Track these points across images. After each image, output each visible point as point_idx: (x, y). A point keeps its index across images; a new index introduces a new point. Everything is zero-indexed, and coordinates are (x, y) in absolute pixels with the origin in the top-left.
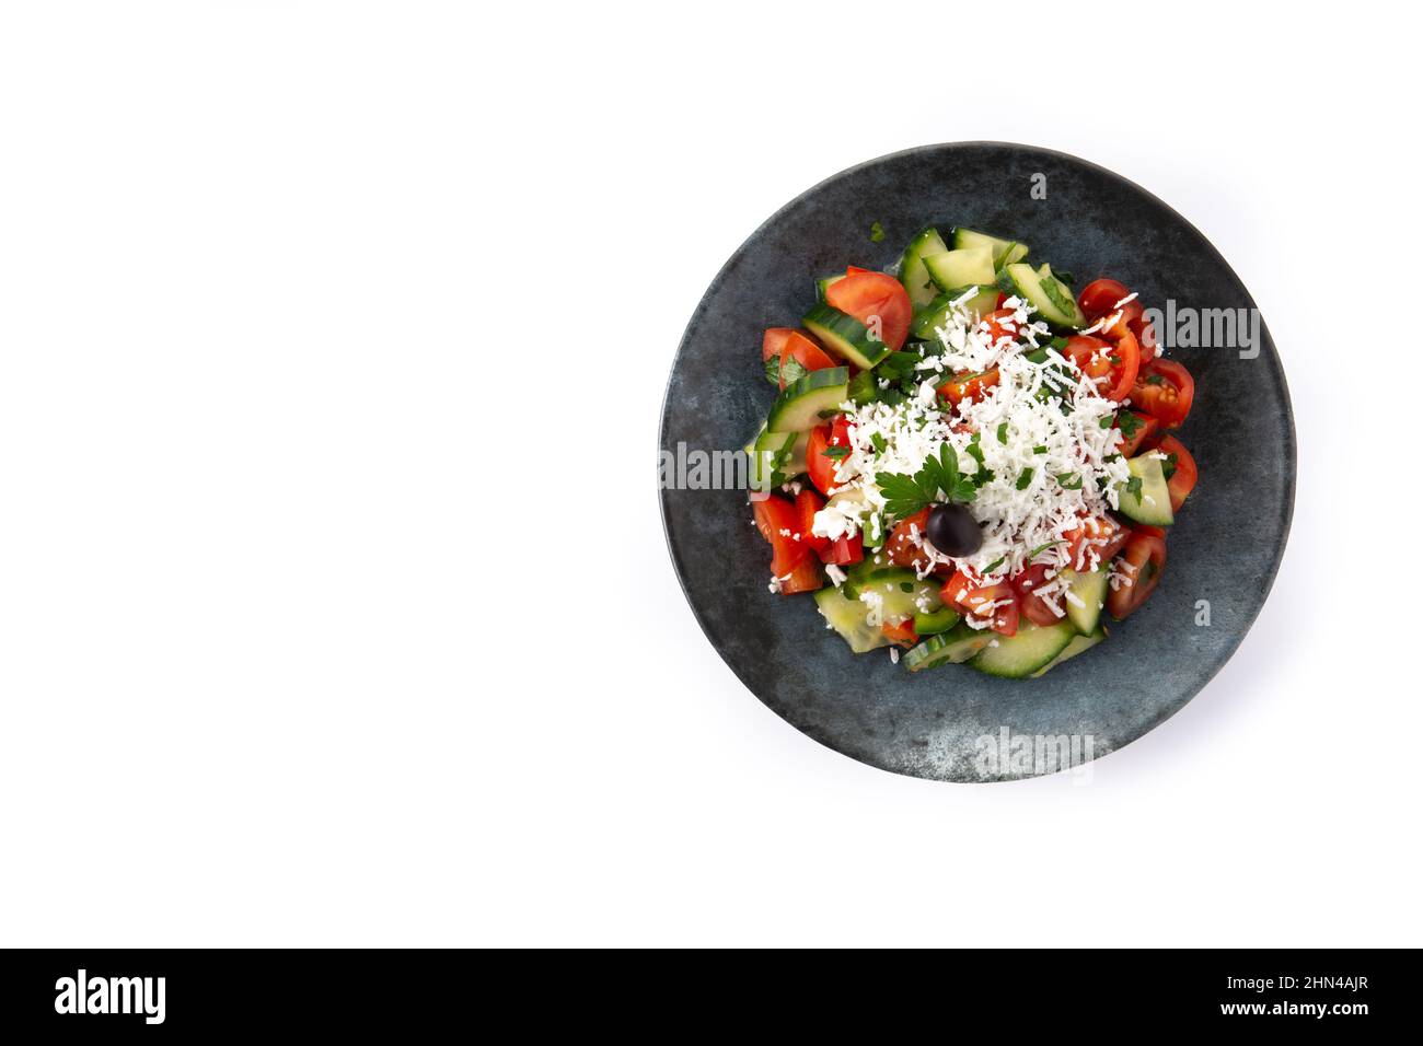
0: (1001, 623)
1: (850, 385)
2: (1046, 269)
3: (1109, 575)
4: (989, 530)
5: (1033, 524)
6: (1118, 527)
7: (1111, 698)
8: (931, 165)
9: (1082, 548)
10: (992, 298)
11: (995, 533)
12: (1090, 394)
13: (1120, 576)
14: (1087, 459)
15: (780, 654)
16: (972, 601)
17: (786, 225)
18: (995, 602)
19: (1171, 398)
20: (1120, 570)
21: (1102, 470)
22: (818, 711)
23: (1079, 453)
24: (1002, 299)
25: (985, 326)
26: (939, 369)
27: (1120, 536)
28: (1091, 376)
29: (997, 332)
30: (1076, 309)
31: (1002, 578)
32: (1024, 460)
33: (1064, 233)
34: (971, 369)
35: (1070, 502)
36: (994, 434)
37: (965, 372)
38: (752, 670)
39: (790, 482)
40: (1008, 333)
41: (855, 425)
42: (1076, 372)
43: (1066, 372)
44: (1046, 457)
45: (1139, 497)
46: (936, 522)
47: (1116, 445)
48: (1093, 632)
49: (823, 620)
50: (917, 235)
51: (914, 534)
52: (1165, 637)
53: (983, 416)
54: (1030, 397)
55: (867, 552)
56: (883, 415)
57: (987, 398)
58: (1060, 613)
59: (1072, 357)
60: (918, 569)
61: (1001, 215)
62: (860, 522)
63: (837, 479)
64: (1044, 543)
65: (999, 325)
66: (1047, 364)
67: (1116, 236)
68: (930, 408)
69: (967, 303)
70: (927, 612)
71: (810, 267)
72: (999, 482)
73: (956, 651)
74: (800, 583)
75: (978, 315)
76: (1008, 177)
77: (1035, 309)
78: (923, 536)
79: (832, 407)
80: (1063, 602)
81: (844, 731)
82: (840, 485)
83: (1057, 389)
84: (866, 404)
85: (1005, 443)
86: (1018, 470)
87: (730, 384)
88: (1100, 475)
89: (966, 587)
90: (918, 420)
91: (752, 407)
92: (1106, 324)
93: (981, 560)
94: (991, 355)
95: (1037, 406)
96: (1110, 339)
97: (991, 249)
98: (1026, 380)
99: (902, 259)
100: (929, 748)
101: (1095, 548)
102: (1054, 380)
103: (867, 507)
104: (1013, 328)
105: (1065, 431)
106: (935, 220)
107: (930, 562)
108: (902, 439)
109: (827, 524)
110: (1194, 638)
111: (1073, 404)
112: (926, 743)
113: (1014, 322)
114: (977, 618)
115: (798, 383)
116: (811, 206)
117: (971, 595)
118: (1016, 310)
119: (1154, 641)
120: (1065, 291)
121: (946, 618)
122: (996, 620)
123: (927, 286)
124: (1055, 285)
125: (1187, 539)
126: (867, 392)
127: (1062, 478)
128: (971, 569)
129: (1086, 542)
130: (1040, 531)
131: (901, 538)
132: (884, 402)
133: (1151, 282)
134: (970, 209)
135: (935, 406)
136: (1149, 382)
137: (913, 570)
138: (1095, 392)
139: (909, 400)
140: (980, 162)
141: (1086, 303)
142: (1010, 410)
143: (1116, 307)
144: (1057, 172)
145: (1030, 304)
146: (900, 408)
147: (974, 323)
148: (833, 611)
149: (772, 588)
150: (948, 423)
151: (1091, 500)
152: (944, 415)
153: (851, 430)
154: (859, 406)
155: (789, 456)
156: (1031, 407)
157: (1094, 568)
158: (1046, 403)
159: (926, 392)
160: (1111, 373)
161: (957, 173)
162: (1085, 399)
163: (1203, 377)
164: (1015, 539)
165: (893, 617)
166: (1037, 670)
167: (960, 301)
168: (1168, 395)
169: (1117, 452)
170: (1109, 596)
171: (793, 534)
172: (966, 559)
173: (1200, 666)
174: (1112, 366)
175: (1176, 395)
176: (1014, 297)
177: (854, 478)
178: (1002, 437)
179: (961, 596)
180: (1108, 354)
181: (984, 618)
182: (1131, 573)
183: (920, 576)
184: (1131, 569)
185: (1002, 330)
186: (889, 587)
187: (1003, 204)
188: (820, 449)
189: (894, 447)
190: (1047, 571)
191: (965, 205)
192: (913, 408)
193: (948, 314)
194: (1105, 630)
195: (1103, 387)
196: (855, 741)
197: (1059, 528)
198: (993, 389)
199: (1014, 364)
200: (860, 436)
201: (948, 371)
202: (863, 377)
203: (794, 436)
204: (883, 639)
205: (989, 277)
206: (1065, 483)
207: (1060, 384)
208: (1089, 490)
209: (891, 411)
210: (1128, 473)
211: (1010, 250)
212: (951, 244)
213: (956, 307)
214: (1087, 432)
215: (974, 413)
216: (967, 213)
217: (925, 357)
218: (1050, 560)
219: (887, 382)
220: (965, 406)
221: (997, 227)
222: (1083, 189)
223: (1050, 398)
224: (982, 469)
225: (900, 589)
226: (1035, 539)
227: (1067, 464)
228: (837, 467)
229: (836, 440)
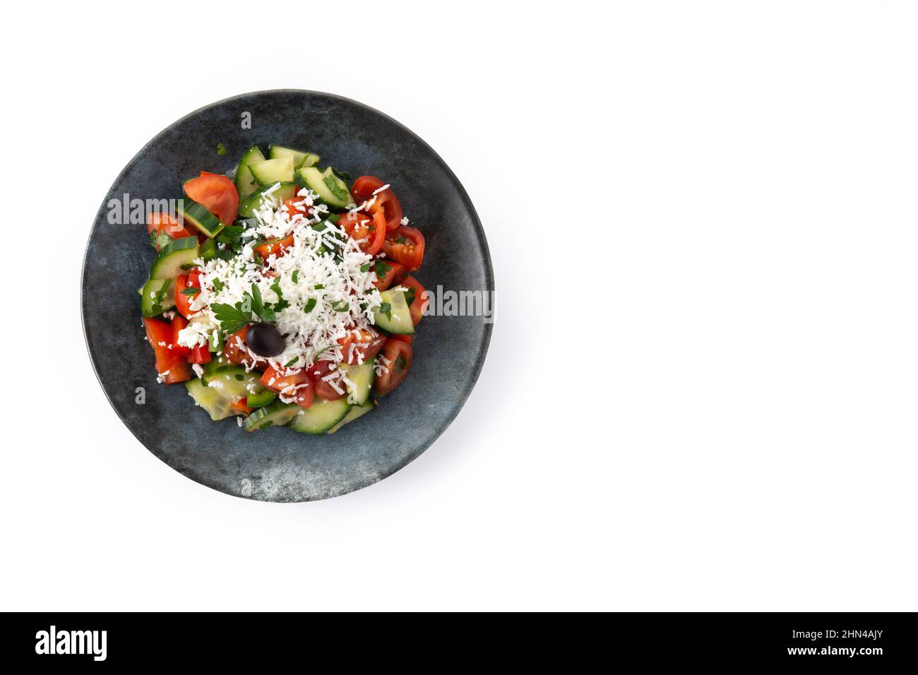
0: (301, 399)
1: (200, 248)
2: (329, 171)
3: (375, 366)
4: (289, 339)
5: (317, 335)
6: (377, 335)
7: (380, 446)
8: (253, 105)
9: (351, 350)
10: (291, 190)
11: (293, 341)
12: (355, 250)
13: (381, 367)
14: (353, 292)
15: (163, 423)
16: (280, 385)
17: (160, 146)
18: (296, 385)
19: (411, 252)
20: (382, 363)
21: (363, 299)
22: (189, 459)
23: (346, 288)
24: (297, 191)
25: (285, 208)
26: (256, 236)
27: (378, 341)
28: (355, 238)
29: (293, 211)
30: (349, 196)
31: (300, 370)
32: (309, 293)
33: (342, 147)
34: (276, 236)
35: (341, 320)
36: (290, 278)
37: (272, 238)
38: (145, 433)
39: (168, 311)
40: (300, 212)
41: (204, 274)
42: (345, 236)
43: (338, 236)
44: (323, 292)
45: (389, 316)
46: (251, 334)
47: (373, 282)
48: (364, 404)
49: (192, 400)
50: (246, 150)
51: (239, 343)
52: (414, 406)
53: (284, 266)
54: (313, 253)
55: (214, 355)
56: (221, 267)
57: (286, 254)
58: (341, 392)
59: (341, 226)
60: (246, 365)
61: (301, 136)
62: (207, 336)
63: (191, 309)
64: (326, 347)
65: (294, 207)
66: (325, 231)
67: (376, 148)
68: (250, 262)
69: (274, 193)
70: (254, 393)
71: (178, 173)
72: (293, 308)
73: (277, 417)
74: (176, 377)
75: (281, 201)
76: (304, 112)
77: (318, 196)
78: (245, 344)
79: (189, 263)
80: (343, 386)
81: (207, 471)
82: (195, 312)
83: (332, 247)
84: (211, 260)
85: (296, 283)
86: (305, 300)
87: (128, 249)
88: (361, 302)
89: (275, 376)
90: (242, 270)
91: (143, 263)
92: (368, 205)
93: (284, 358)
94: (289, 227)
95: (318, 259)
96: (368, 214)
97: (292, 159)
98: (311, 242)
99: (237, 166)
100: (263, 481)
101: (361, 350)
102: (330, 242)
103: (212, 326)
104: (303, 209)
105: (336, 274)
106: (259, 140)
107: (253, 361)
108: (232, 282)
109: (187, 338)
110: (432, 406)
111: (342, 257)
112: (260, 478)
113: (305, 205)
114: (286, 396)
115: (166, 247)
116: (176, 133)
117: (278, 381)
118: (305, 197)
119: (407, 409)
120: (342, 185)
121: (267, 397)
122: (298, 398)
123: (252, 183)
124: (334, 180)
125: (427, 342)
126: (210, 252)
127: (335, 304)
128: (279, 364)
129: (353, 345)
130: (323, 339)
131: (232, 345)
132: (222, 258)
133: (399, 177)
134: (281, 132)
135: (253, 260)
136: (397, 242)
137: (243, 366)
138: (358, 249)
139: (236, 257)
140: (285, 102)
141: (356, 192)
142: (300, 261)
143: (374, 193)
144: (334, 108)
145: (315, 193)
146: (232, 262)
147: (280, 206)
148: (196, 393)
149: (159, 380)
150: (261, 271)
151: (358, 319)
152: (259, 266)
153: (201, 277)
154: (206, 262)
155: (165, 295)
156: (313, 259)
157: (360, 362)
158: (323, 256)
159: (247, 251)
160: (368, 236)
161: (270, 110)
162: (352, 254)
163: (434, 238)
164: (307, 345)
165: (232, 397)
166: (330, 428)
167: (269, 192)
168: (408, 250)
169: (373, 287)
170: (375, 381)
171: (168, 344)
172: (274, 358)
173: (435, 424)
174: (369, 231)
175: (414, 250)
176: (305, 189)
177: (204, 308)
178: (295, 279)
179: (271, 382)
180: (366, 224)
181: (291, 396)
182: (387, 368)
183: (247, 370)
184: (388, 362)
185: (296, 210)
186: (228, 377)
187: (302, 129)
188: (181, 289)
189: (228, 288)
190: (330, 365)
191: (277, 130)
192: (239, 262)
193: (261, 201)
194: (376, 402)
195: (364, 246)
196: (213, 477)
197: (335, 337)
198: (290, 248)
199: (304, 231)
200: (206, 281)
201: (262, 237)
202: (208, 243)
203: (168, 282)
204: (232, 411)
205: (289, 176)
206: (337, 308)
207: (334, 244)
208: (355, 312)
209: (226, 264)
210: (381, 300)
211: (306, 158)
212: (268, 155)
213: (266, 196)
214: (352, 275)
215: (277, 264)
216: (278, 135)
217: (247, 229)
218: (331, 358)
219: (224, 245)
220: (272, 260)
221: (299, 144)
222: (352, 119)
223: (326, 254)
224: (281, 300)
225: (235, 378)
226: (319, 344)
227: (338, 294)
228: (190, 301)
229: (191, 284)
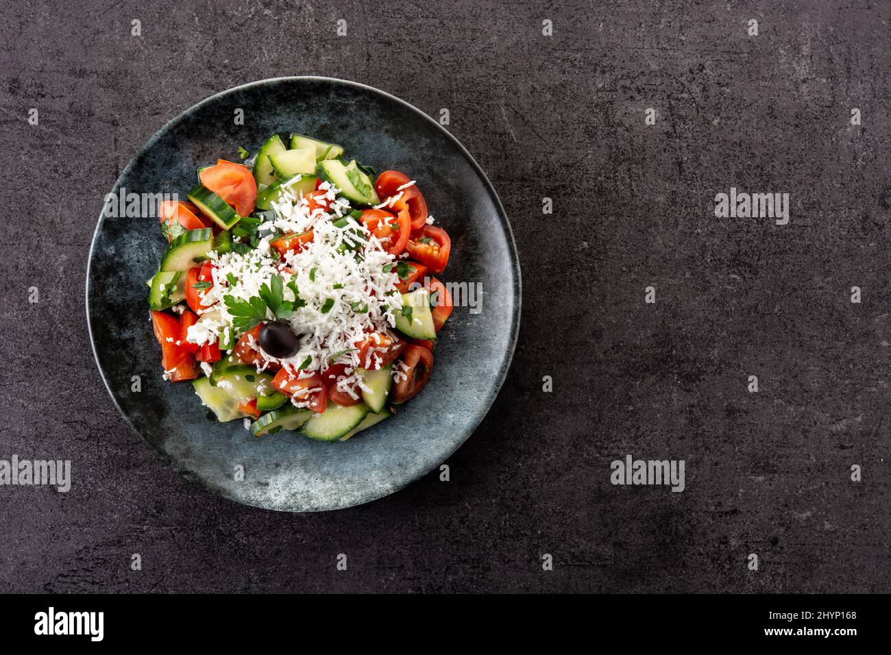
0: (314, 404)
1: (214, 240)
2: (353, 164)
3: (393, 372)
4: (304, 340)
5: (334, 337)
6: (397, 340)
7: (394, 456)
8: (276, 92)
9: (370, 354)
10: (313, 183)
11: (308, 342)
12: (377, 249)
13: (401, 374)
14: (373, 293)
15: (168, 422)
16: (292, 388)
17: (176, 131)
18: (309, 389)
19: (436, 253)
20: (401, 369)
21: (384, 301)
22: (194, 461)
23: (366, 289)
24: (318, 184)
25: (305, 201)
26: (273, 230)
27: (398, 346)
28: (377, 237)
29: (313, 205)
30: (372, 191)
31: (314, 373)
32: (326, 293)
33: (367, 140)
34: (295, 231)
35: (358, 323)
36: (307, 275)
37: (290, 233)
38: (148, 432)
39: (177, 305)
40: (322, 207)
41: (217, 268)
42: (367, 233)
43: (360, 233)
44: (342, 291)
45: (410, 319)
46: (265, 333)
47: (394, 284)
48: (380, 411)
49: (199, 400)
50: (266, 139)
51: (251, 342)
52: (432, 415)
53: (302, 262)
54: (333, 250)
55: (224, 353)
56: (236, 261)
57: (304, 250)
58: (356, 397)
59: (364, 223)
60: (258, 366)
61: (324, 126)
62: (218, 333)
63: (201, 303)
64: (342, 350)
65: (315, 201)
66: (346, 228)
67: (403, 143)
68: (266, 257)
69: (293, 186)
70: (265, 395)
71: (194, 160)
72: (309, 307)
73: (287, 422)
74: (183, 374)
75: (301, 194)
76: (329, 101)
77: (340, 190)
78: (257, 343)
79: (202, 255)
80: (359, 391)
81: (212, 475)
82: (206, 307)
83: (353, 245)
84: (225, 254)
85: (313, 281)
86: (322, 300)
87: (138, 238)
88: (382, 304)
89: (287, 378)
90: (257, 265)
91: (153, 254)
92: (391, 201)
93: (298, 360)
94: (307, 222)
95: (339, 257)
96: (394, 211)
97: (314, 150)
98: (332, 239)
99: (256, 156)
100: (269, 488)
101: (379, 354)
102: (351, 239)
103: (224, 324)
104: (324, 203)
105: (356, 274)
106: (280, 129)
107: (265, 361)
108: (246, 276)
109: (197, 334)
110: (451, 416)
111: (364, 256)
112: (267, 484)
113: (326, 199)
114: (298, 400)
115: (180, 238)
116: (193, 117)
117: (290, 384)
118: (327, 191)
119: (425, 417)
120: (366, 179)
121: (278, 400)
122: (311, 402)
123: (272, 174)
124: (358, 174)
125: (449, 348)
126: (225, 245)
127: (353, 305)
128: (292, 366)
129: (371, 349)
130: (339, 341)
131: (243, 344)
132: (237, 252)
133: (426, 174)
134: (303, 122)
135: (269, 255)
136: (421, 242)
137: (254, 367)
138: (380, 248)
139: (252, 251)
140: (309, 91)
141: (380, 187)
142: (319, 259)
143: (399, 189)
144: (361, 98)
145: (337, 187)
146: (247, 256)
147: (299, 200)
148: (204, 392)
149: (165, 377)
150: (277, 267)
151: (378, 321)
152: (275, 261)
153: (214, 270)
154: (220, 255)
155: (175, 288)
156: (333, 257)
157: (378, 367)
158: (344, 254)
159: (264, 245)
160: (391, 235)
161: (294, 98)
162: (373, 252)
163: (461, 239)
164: (323, 347)
165: (241, 398)
166: (342, 436)
167: (288, 184)
168: (433, 250)
169: (395, 288)
170: (393, 387)
171: (176, 340)
172: (287, 360)
173: (454, 436)
174: (393, 230)
175: (439, 251)
176: (326, 182)
177: (215, 304)
178: (312, 276)
179: (283, 384)
180: (390, 222)
181: (303, 400)
182: (405, 374)
183: (259, 370)
184: (406, 368)
185: (317, 204)
186: (238, 378)
187: (326, 119)
188: (193, 283)
189: (242, 283)
190: (346, 368)
191: (300, 119)
192: (254, 256)
193: (280, 193)
194: (392, 409)
195: (386, 245)
196: (218, 482)
197: (352, 340)
198: (309, 244)
199: (324, 226)
200: (220, 275)
201: (280, 232)
202: (223, 235)
203: (178, 275)
204: (240, 413)
205: (311, 169)
206: (356, 309)
207: (355, 242)
208: (374, 314)
209: (241, 258)
210: (402, 302)
211: (329, 150)
212: (289, 145)
213: (285, 188)
214: (373, 275)
215: (295, 261)
216: (301, 125)
217: (264, 222)
218: (346, 362)
219: (239, 238)
220: (289, 256)
221: (323, 135)
222: (379, 110)
223: (347, 251)
224: (297, 299)
225: (245, 380)
226: (336, 347)
227: (357, 295)
228: (202, 295)
229: (203, 277)
